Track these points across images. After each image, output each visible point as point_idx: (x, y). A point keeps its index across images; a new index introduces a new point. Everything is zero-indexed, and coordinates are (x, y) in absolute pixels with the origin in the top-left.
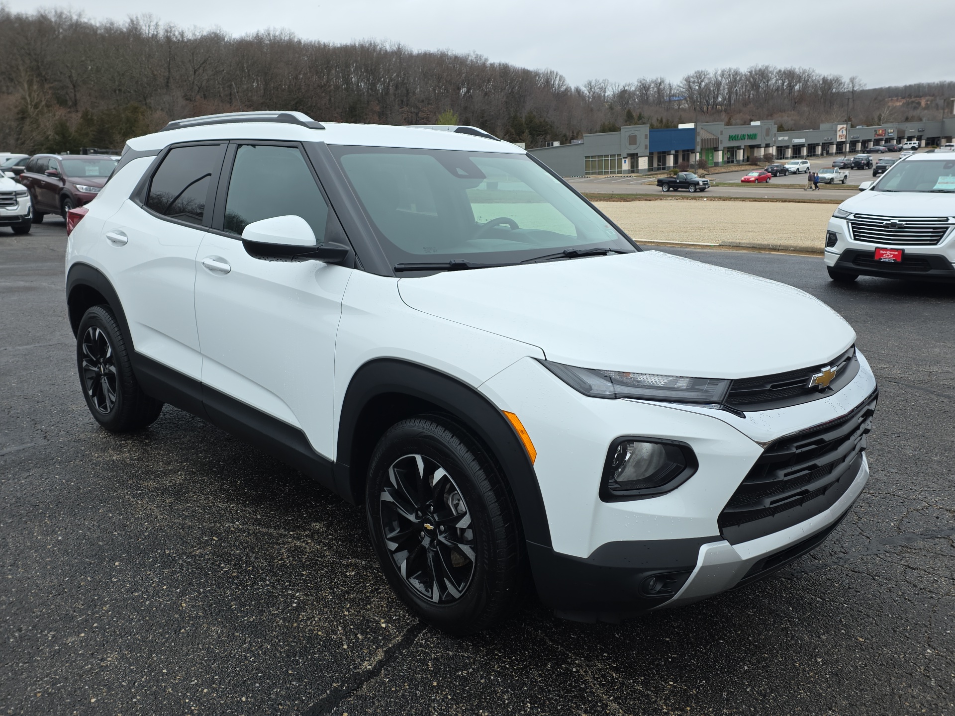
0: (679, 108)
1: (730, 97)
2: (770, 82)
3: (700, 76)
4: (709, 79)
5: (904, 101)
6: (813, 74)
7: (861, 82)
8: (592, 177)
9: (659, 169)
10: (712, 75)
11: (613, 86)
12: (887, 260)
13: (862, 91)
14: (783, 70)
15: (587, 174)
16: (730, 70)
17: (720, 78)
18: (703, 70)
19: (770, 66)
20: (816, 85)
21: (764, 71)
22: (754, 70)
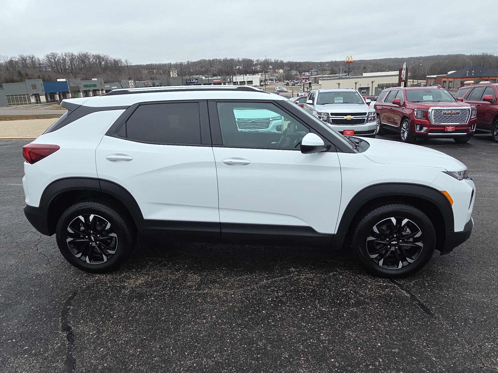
0: (46, 70)
1: (72, 66)
2: (90, 60)
3: (54, 55)
4: (59, 57)
5: (147, 71)
6: (109, 57)
7: (130, 62)
8: (14, 106)
9: (52, 101)
10: (60, 55)
11: (4, 58)
13: (131, 66)
14: (95, 55)
15: (9, 105)
16: (69, 53)
17: (64, 57)
18: (55, 52)
19: (88, 52)
20: (111, 62)
21: (86, 54)
22: (81, 54)
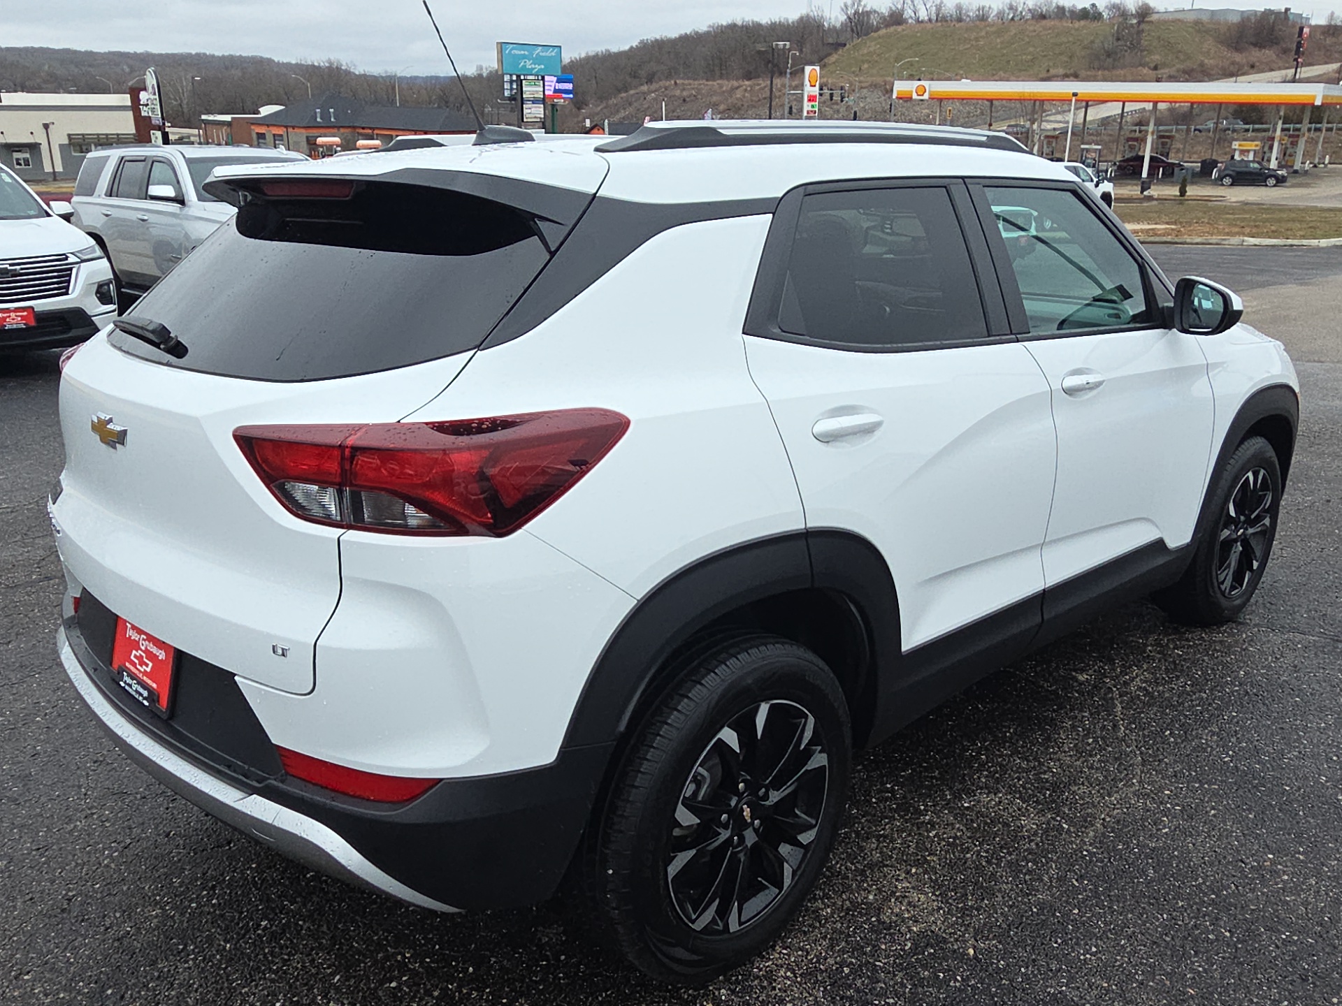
12: (15, 326)
